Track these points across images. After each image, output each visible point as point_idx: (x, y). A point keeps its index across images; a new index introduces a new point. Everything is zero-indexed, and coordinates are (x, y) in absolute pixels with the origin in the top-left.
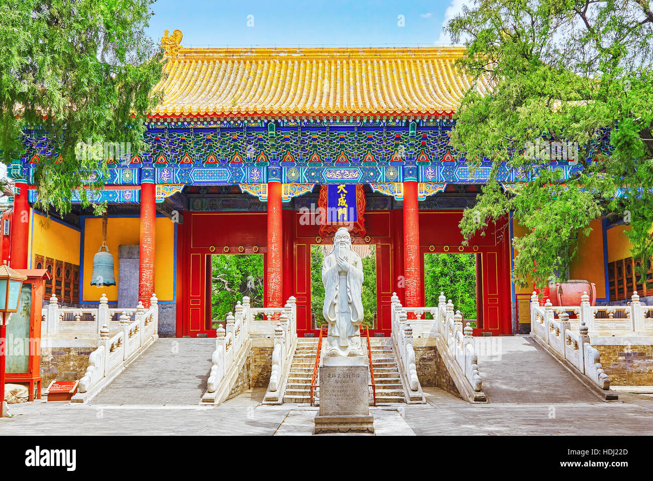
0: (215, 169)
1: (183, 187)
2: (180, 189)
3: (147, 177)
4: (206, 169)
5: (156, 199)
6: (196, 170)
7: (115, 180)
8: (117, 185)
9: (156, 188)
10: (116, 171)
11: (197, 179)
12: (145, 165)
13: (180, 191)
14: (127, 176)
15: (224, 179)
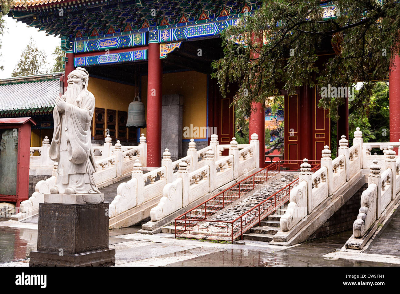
0: (204, 25)
1: (180, 43)
2: (178, 45)
3: (151, 38)
4: (197, 26)
5: (160, 56)
6: (189, 27)
7: (129, 44)
8: (131, 48)
9: (160, 47)
10: (130, 36)
11: (190, 35)
12: (151, 29)
13: (178, 47)
14: (138, 39)
15: (211, 32)
